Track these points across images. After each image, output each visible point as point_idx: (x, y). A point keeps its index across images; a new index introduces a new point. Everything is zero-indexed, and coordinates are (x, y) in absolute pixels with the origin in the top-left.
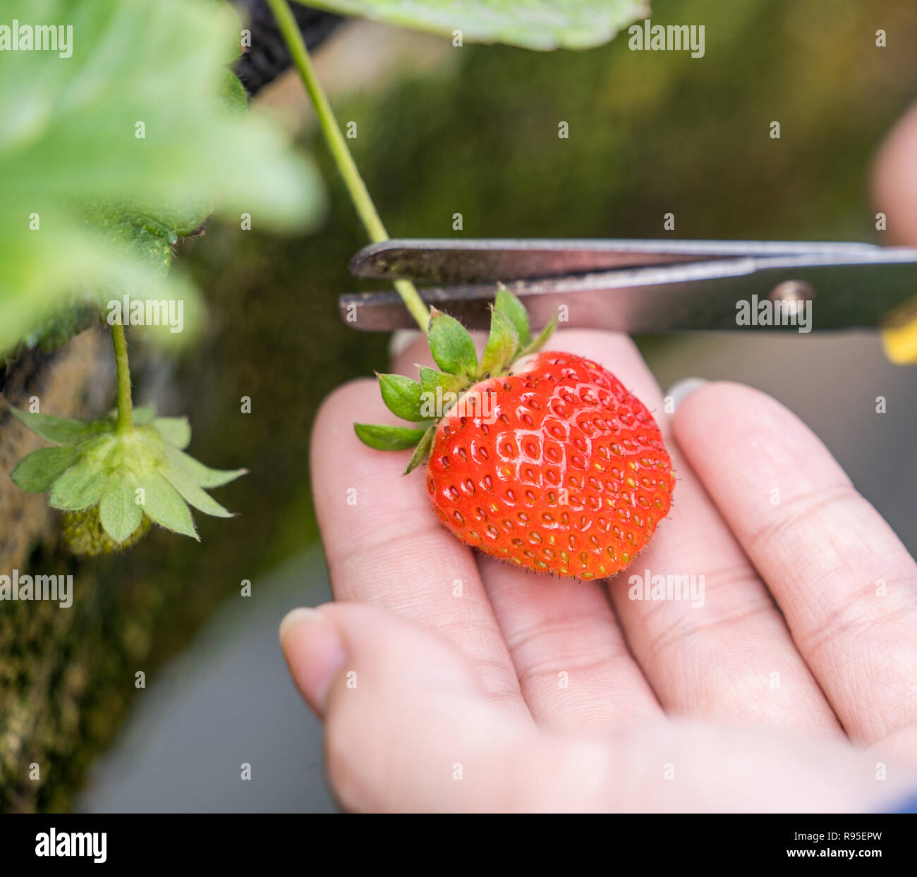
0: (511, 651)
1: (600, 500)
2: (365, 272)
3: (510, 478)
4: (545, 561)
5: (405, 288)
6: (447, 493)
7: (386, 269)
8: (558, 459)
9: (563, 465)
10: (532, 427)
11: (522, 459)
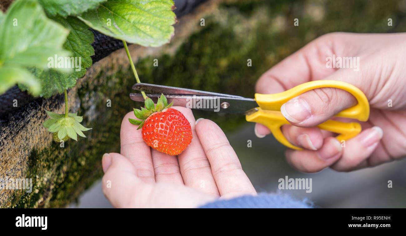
0: (154, 169)
1: (175, 139)
2: (135, 89)
3: (157, 132)
4: (163, 150)
5: (143, 93)
6: (145, 134)
7: (140, 89)
8: (167, 129)
9: (168, 131)
10: (163, 122)
11: (160, 129)
